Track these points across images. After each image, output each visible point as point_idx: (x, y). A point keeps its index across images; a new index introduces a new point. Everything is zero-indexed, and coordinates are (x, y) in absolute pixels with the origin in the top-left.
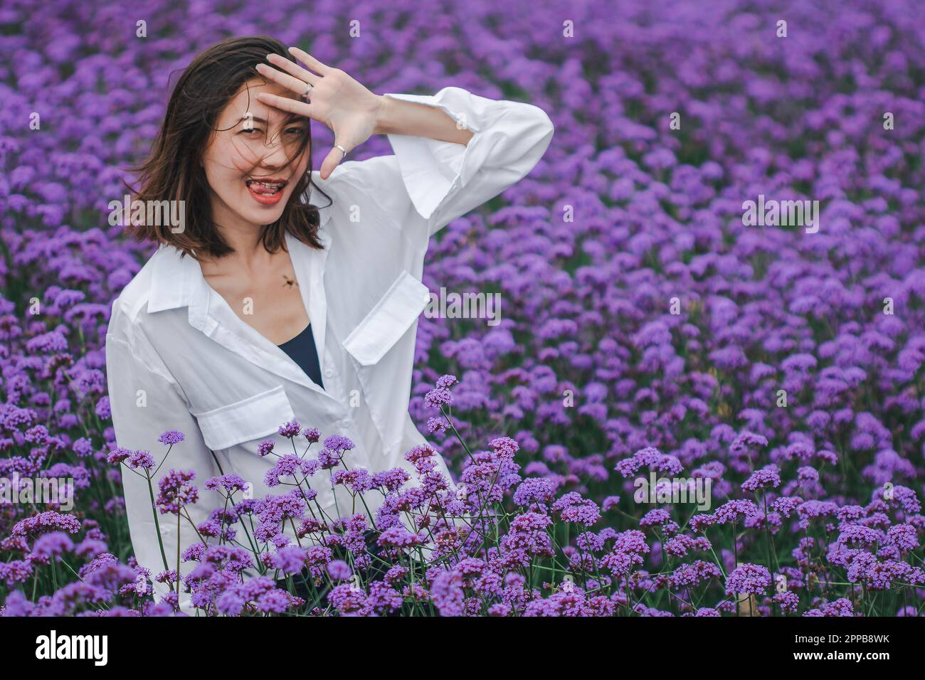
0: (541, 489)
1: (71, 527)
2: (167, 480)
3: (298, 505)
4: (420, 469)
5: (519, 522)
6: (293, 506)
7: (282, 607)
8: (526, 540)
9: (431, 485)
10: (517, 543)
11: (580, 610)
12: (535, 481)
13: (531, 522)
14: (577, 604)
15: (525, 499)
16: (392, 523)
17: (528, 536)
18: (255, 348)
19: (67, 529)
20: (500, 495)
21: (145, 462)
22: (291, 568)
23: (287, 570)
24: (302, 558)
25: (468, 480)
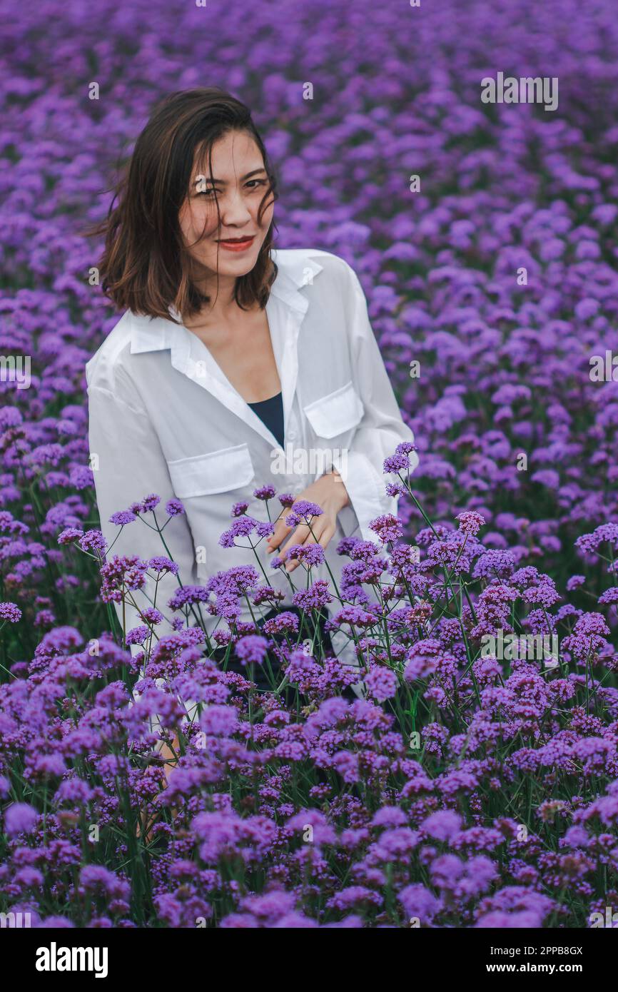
0: (503, 561)
2: (112, 565)
3: (251, 576)
4: (384, 538)
5: (488, 595)
6: (246, 577)
8: (496, 612)
9: (400, 557)
10: (486, 615)
11: (539, 691)
12: (497, 553)
13: (500, 594)
14: (536, 685)
15: (486, 570)
16: (357, 594)
17: (498, 608)
20: (467, 566)
21: (97, 543)
22: (253, 657)
23: (249, 659)
24: (263, 647)
25: (433, 556)
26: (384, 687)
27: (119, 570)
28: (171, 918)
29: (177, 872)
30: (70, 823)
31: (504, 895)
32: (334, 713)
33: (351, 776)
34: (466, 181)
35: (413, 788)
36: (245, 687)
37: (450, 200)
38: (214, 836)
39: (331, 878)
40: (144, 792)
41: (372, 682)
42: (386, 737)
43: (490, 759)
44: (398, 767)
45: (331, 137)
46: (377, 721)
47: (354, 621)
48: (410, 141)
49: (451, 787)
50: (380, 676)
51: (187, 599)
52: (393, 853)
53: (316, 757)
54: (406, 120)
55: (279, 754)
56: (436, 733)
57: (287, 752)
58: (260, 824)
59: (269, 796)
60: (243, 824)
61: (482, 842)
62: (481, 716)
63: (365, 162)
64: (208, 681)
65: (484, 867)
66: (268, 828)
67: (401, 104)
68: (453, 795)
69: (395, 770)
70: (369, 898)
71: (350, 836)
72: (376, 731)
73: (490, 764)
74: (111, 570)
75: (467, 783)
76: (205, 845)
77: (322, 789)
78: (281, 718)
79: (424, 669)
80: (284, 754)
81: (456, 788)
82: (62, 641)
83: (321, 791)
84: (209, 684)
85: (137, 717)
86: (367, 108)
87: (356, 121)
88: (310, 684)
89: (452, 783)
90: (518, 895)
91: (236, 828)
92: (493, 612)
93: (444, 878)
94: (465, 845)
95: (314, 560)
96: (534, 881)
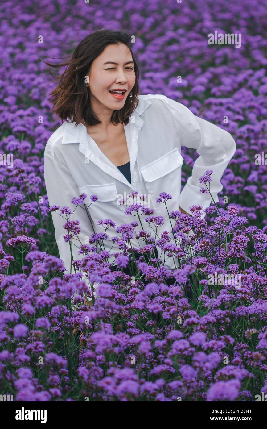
0: (242, 221)
1: (32, 243)
2: (67, 224)
5: (236, 239)
7: (111, 280)
8: (239, 247)
9: (199, 224)
10: (235, 248)
11: (249, 282)
12: (240, 218)
13: (241, 239)
14: (248, 279)
15: (235, 225)
17: (240, 245)
18: (106, 165)
19: (30, 244)
21: (67, 211)
22: (122, 265)
23: (120, 266)
24: (127, 261)
25: (217, 222)
26: (182, 278)
27: (70, 226)
28: (84, 376)
29: (87, 356)
30: (39, 336)
31: (225, 369)
32: (151, 290)
33: (166, 316)
34: (218, 61)
35: (189, 322)
36: (127, 278)
37: (212, 69)
38: (101, 342)
39: (154, 360)
40: (76, 323)
41: (177, 275)
42: (181, 299)
43: (227, 310)
44: (187, 313)
45: (160, 41)
46: (177, 293)
47: (172, 250)
48: (193, 43)
49: (204, 322)
50: (180, 273)
51: (98, 239)
52: (178, 351)
53: (149, 308)
54: (192, 34)
55: (133, 306)
56: (204, 299)
57: (136, 305)
58: (123, 337)
59: (130, 326)
60: (114, 337)
61: (216, 347)
62: (223, 292)
63: (174, 52)
64: (105, 273)
65: (215, 357)
66: (126, 338)
67: (190, 27)
68: (204, 325)
69: (186, 314)
70: (169, 370)
71: (158, 344)
72: (177, 297)
73: (227, 313)
74: (67, 226)
75: (211, 320)
76: (98, 347)
77: (152, 322)
78: (136, 291)
79: (190, 270)
80: (135, 306)
81: (206, 322)
82: (35, 257)
83: (151, 323)
84: (106, 274)
85: (67, 291)
86: (175, 29)
87: (170, 34)
88: (150, 276)
89: (204, 320)
90: (231, 370)
91: (111, 339)
92: (238, 247)
93: (199, 362)
94: (208, 348)
95: (159, 223)
96: (240, 364)
